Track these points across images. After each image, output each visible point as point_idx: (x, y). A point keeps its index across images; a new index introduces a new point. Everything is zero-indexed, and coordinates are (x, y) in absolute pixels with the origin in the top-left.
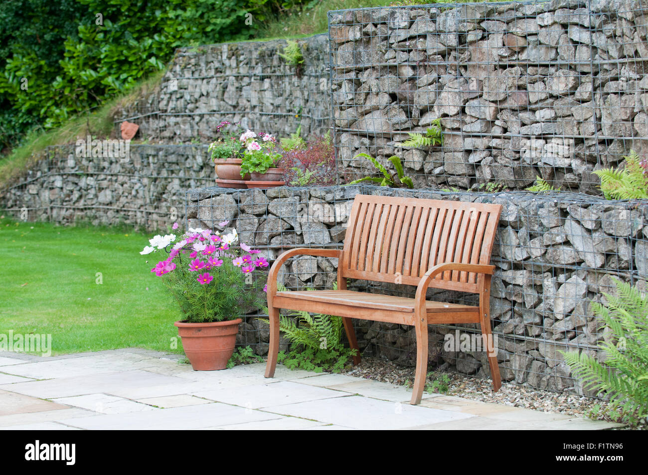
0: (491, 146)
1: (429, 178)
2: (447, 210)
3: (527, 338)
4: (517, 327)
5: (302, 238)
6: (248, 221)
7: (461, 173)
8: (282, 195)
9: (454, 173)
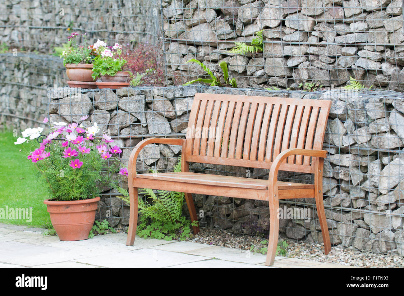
0: (308, 52)
1: (251, 79)
2: (281, 105)
3: (353, 209)
4: (344, 201)
5: (147, 129)
6: (101, 115)
7: (280, 75)
8: (130, 94)
9: (275, 75)
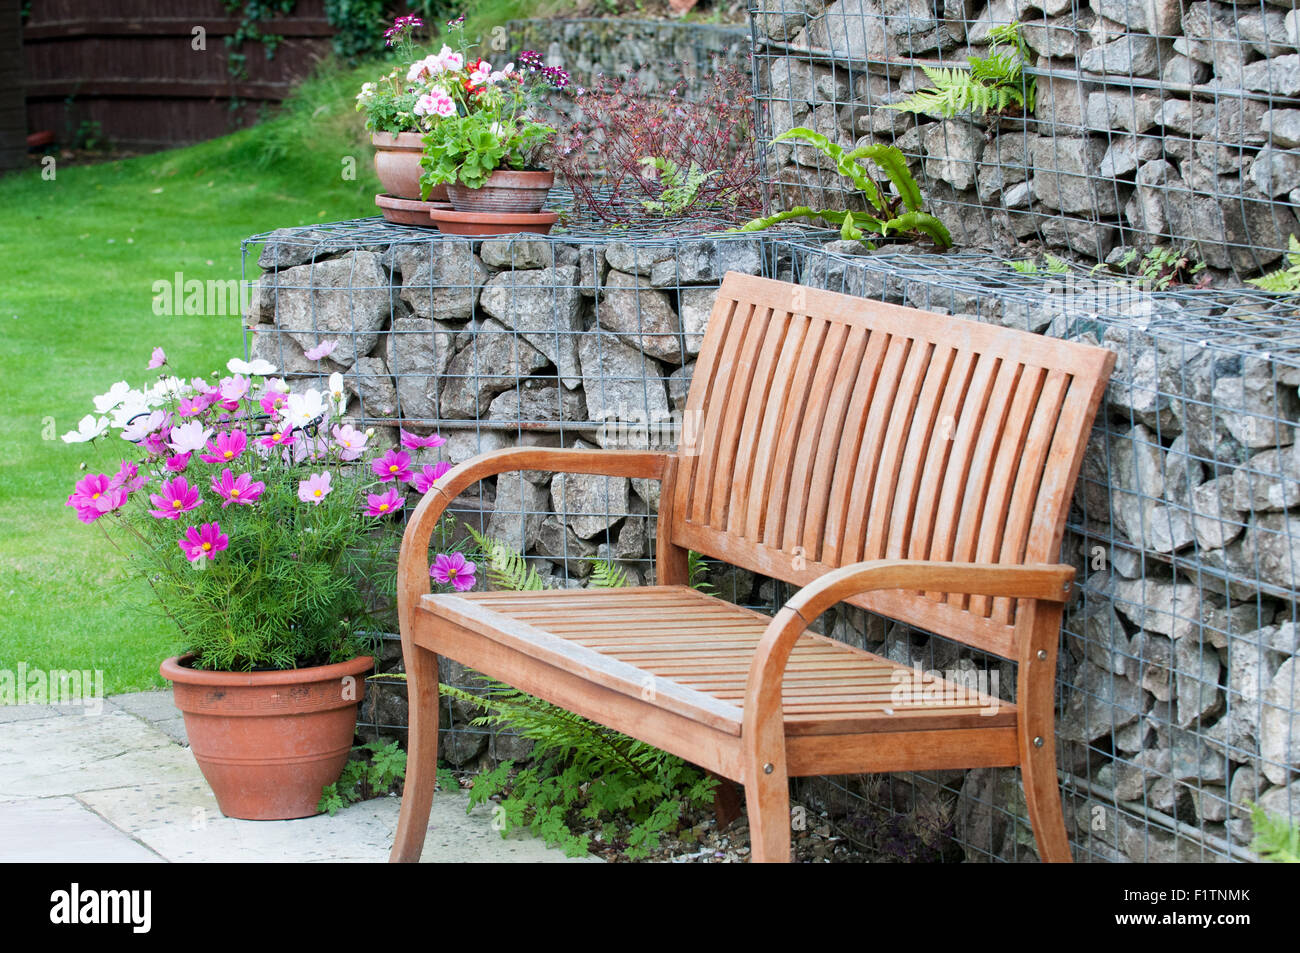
0: (1159, 123)
1: (994, 218)
2: (955, 351)
4: (1158, 785)
5: (583, 401)
6: (418, 339)
7: (1079, 208)
8: (521, 262)
9: (1063, 208)
